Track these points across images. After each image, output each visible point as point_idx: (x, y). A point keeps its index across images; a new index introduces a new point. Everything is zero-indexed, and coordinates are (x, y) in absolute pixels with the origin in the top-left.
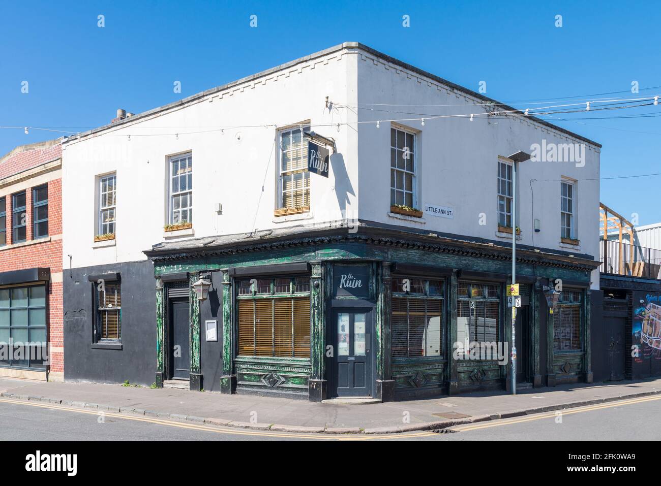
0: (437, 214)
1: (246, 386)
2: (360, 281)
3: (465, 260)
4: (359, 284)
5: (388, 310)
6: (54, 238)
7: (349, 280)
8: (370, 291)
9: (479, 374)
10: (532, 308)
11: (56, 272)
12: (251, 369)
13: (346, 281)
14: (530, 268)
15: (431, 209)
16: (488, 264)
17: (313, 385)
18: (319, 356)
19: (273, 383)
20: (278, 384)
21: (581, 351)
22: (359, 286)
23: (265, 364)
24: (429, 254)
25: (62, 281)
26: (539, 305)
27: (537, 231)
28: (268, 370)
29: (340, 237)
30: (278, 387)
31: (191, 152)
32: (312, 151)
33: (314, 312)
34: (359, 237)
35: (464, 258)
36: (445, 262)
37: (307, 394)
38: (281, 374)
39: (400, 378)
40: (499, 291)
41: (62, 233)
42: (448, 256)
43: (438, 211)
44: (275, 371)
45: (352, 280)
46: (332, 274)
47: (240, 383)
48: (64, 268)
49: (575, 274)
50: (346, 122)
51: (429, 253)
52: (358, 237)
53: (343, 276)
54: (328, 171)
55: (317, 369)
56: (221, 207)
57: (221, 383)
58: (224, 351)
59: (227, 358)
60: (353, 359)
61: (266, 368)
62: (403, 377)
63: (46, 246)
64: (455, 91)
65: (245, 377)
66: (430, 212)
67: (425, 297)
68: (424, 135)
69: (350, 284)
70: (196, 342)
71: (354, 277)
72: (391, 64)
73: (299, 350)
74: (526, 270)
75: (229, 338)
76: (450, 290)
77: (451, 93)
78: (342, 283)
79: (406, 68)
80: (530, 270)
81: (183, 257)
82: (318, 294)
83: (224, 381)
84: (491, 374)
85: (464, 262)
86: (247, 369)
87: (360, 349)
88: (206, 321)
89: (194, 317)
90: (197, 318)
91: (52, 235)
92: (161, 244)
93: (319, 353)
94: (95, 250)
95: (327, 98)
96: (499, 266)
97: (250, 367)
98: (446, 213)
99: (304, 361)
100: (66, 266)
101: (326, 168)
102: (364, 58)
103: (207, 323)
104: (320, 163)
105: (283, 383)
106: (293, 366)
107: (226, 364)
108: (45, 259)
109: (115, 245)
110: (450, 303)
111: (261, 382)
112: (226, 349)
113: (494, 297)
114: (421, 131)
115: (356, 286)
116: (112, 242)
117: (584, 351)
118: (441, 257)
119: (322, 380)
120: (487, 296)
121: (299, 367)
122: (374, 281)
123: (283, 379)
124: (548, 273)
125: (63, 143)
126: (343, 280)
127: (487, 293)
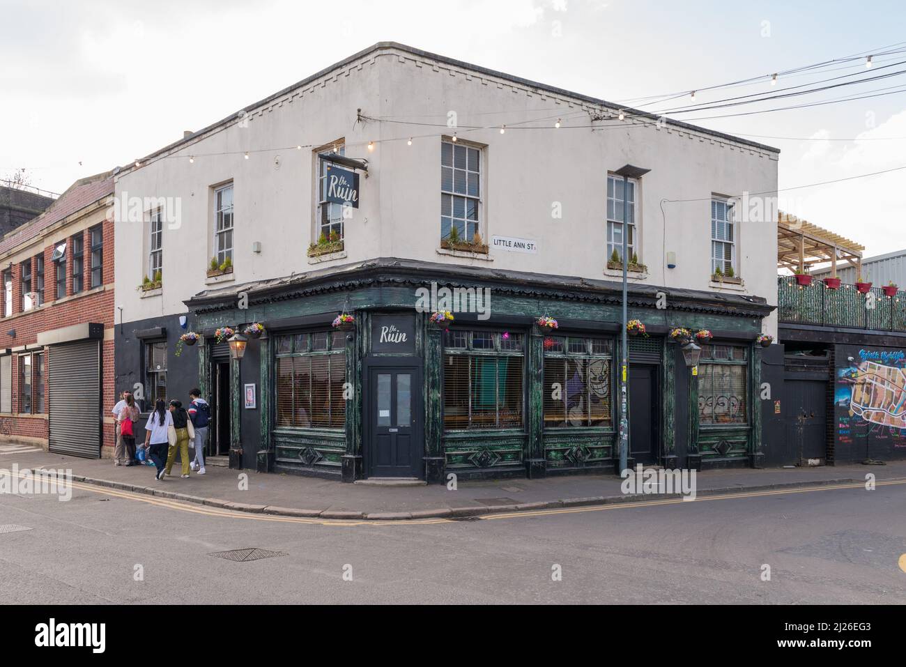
0: (512, 248)
1: (285, 463)
2: (405, 334)
3: (554, 306)
4: (404, 338)
5: (436, 370)
6: (108, 287)
7: (392, 334)
8: (417, 347)
9: (579, 453)
10: (663, 368)
11: (109, 328)
12: (289, 443)
13: (387, 334)
14: (661, 316)
15: (502, 242)
16: (592, 310)
17: (346, 463)
18: (353, 426)
19: (311, 460)
20: (314, 462)
21: (748, 425)
22: (404, 341)
23: (302, 437)
24: (498, 300)
25: (113, 338)
26: (674, 363)
27: (671, 267)
28: (305, 444)
29: (370, 280)
30: (315, 465)
31: (232, 181)
32: (333, 176)
33: (348, 372)
34: (393, 280)
35: (553, 304)
36: (523, 309)
37: (340, 473)
38: (318, 449)
39: (456, 455)
40: (611, 345)
41: (114, 282)
42: (528, 302)
43: (512, 244)
44: (312, 446)
45: (395, 333)
46: (370, 325)
47: (278, 459)
48: (115, 324)
49: (734, 323)
50: (379, 140)
51: (499, 297)
52: (391, 279)
53: (383, 328)
54: (358, 200)
55: (351, 442)
56: (259, 244)
57: (257, 460)
58: (261, 421)
59: (264, 431)
60: (396, 430)
61: (304, 441)
62: (461, 455)
63: (101, 297)
64: (540, 91)
65: (284, 453)
66: (501, 247)
67: (495, 353)
68: (490, 149)
69: (392, 338)
70: (236, 410)
71: (397, 329)
72: (441, 65)
73: (338, 419)
74: (653, 318)
75: (266, 405)
76: (532, 345)
77: (533, 95)
78: (382, 337)
79: (465, 68)
80: (660, 318)
81: (222, 308)
82: (352, 350)
83: (261, 458)
84: (598, 453)
85: (553, 309)
86: (285, 442)
87: (405, 418)
88: (246, 385)
89: (235, 379)
90: (237, 381)
91: (106, 284)
92: (203, 292)
93: (353, 424)
94: (143, 300)
95: (359, 110)
96: (608, 313)
97: (288, 441)
98: (526, 246)
99: (339, 432)
100: (117, 322)
101: (354, 197)
102: (403, 60)
103: (247, 387)
104: (345, 191)
105: (320, 460)
106: (329, 440)
107: (264, 436)
108: (100, 313)
109: (161, 295)
110: (532, 361)
111: (299, 458)
112: (264, 418)
113: (603, 354)
114: (488, 145)
115: (399, 341)
116: (158, 291)
117: (751, 425)
118: (518, 303)
119: (357, 456)
120: (591, 352)
121: (334, 440)
122: (421, 333)
123: (320, 456)
124: (688, 321)
125: (116, 174)
126: (383, 333)
127: (591, 348)
